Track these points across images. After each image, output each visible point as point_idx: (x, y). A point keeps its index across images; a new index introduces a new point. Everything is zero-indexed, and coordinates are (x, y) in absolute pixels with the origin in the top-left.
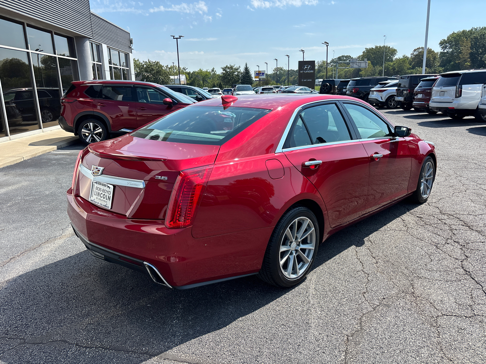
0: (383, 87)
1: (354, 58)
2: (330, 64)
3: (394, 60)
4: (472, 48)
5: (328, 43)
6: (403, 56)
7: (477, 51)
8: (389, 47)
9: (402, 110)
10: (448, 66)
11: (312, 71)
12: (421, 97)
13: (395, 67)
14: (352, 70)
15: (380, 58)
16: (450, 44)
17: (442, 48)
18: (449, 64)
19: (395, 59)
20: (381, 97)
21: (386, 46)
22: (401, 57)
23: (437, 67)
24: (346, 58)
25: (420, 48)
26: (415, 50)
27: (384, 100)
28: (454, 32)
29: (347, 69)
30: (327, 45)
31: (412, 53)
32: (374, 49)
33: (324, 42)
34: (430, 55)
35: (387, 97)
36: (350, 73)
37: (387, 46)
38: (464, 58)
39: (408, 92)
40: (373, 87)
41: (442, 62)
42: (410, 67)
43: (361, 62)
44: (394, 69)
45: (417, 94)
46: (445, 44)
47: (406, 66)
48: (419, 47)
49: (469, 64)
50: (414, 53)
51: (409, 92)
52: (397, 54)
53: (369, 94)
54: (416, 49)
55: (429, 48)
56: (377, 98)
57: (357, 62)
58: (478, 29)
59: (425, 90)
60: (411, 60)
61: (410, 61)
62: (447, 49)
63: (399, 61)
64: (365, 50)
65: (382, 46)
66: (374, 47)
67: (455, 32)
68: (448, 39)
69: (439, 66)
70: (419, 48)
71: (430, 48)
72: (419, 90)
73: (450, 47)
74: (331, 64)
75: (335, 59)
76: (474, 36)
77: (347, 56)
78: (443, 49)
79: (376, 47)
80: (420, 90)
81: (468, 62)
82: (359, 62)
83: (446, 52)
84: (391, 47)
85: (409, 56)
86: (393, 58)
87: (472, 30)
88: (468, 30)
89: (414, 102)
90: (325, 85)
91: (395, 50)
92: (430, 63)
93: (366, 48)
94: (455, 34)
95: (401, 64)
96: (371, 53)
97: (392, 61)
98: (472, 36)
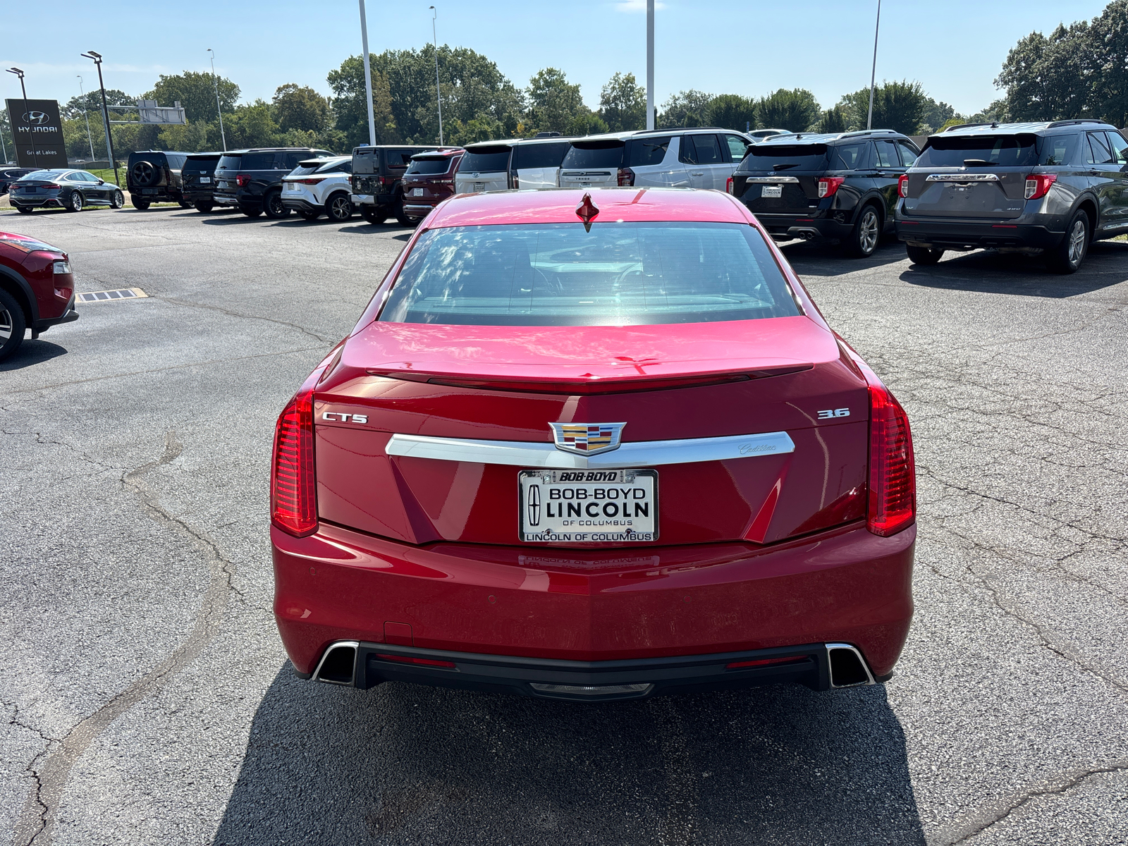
0: (313, 173)
1: (132, 98)
2: (70, 111)
3: (235, 108)
4: (393, 93)
5: (100, 56)
6: (257, 102)
7: (404, 99)
8: (219, 78)
9: (366, 223)
10: (354, 129)
11: (52, 129)
12: (422, 195)
13: (242, 127)
14: (137, 130)
15: (203, 102)
16: (349, 82)
17: (336, 88)
18: (355, 125)
19: (239, 107)
20: (314, 195)
21: (210, 74)
22: (253, 104)
23: (334, 131)
24: (111, 96)
25: (290, 86)
26: (280, 90)
27: (321, 203)
28: (352, 56)
29: (120, 126)
30: (98, 59)
31: (276, 96)
32: (182, 78)
33: (89, 52)
34: (314, 102)
35: (328, 195)
36: (133, 135)
37: (213, 75)
38: (381, 112)
39: (381, 183)
40: (288, 173)
41: (340, 119)
42: (278, 126)
43: (168, 110)
44: (243, 131)
45: (410, 189)
46: (339, 81)
47: (268, 125)
48: (286, 84)
49: (393, 126)
50: (278, 97)
51: (383, 185)
52: (239, 95)
53: (280, 189)
54: (282, 87)
55: (307, 88)
56: (306, 197)
57: (156, 110)
58: (397, 54)
59: (429, 179)
60: (276, 112)
61: (274, 113)
62: (345, 93)
63: (251, 112)
64: (161, 80)
65: (201, 74)
66: (182, 75)
67: (355, 57)
68: (343, 71)
69: (335, 128)
70: (287, 86)
71: (309, 88)
72: (414, 180)
73: (351, 89)
74: (73, 111)
75: (81, 98)
76: (393, 69)
77: (113, 91)
78: (337, 92)
79: (188, 75)
80: (417, 180)
81: (392, 122)
82: (162, 110)
83: (344, 99)
84: (222, 79)
85: (270, 102)
86: (234, 105)
87: (385, 55)
88: (378, 55)
89: (407, 206)
90: (142, 166)
91: (234, 86)
92: (315, 121)
93: (162, 76)
94: (355, 60)
95: (255, 119)
96: (177, 89)
97: (231, 110)
98: (389, 68)
